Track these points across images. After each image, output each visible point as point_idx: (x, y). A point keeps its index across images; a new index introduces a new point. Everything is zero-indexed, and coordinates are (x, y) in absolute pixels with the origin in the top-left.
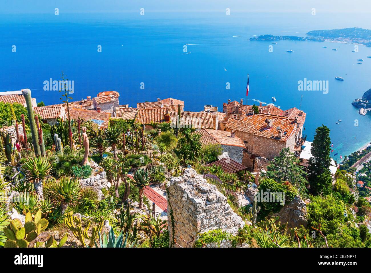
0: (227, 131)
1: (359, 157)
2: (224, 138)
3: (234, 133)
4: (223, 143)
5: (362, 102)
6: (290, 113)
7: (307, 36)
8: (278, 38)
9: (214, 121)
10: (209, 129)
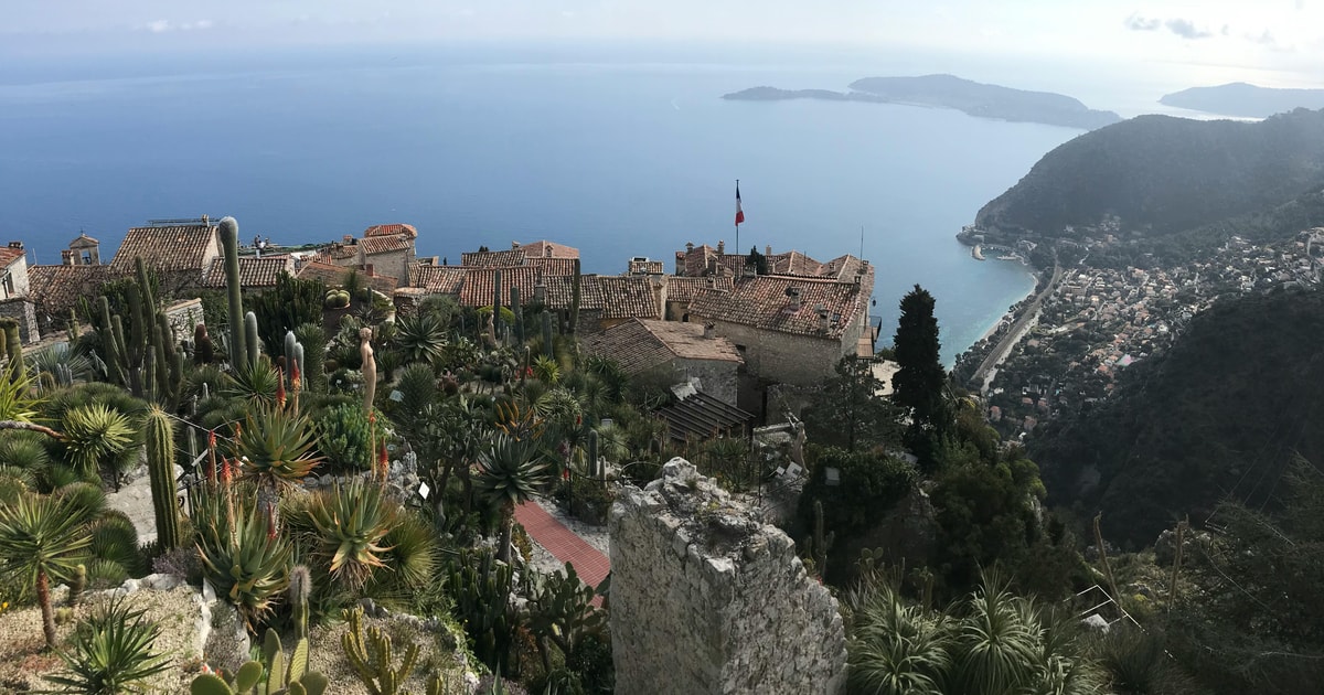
0: (692, 321)
1: (985, 353)
2: (687, 340)
3: (711, 327)
4: (684, 354)
5: (977, 233)
6: (840, 269)
7: (851, 90)
8: (789, 95)
9: (658, 296)
10: (648, 318)
